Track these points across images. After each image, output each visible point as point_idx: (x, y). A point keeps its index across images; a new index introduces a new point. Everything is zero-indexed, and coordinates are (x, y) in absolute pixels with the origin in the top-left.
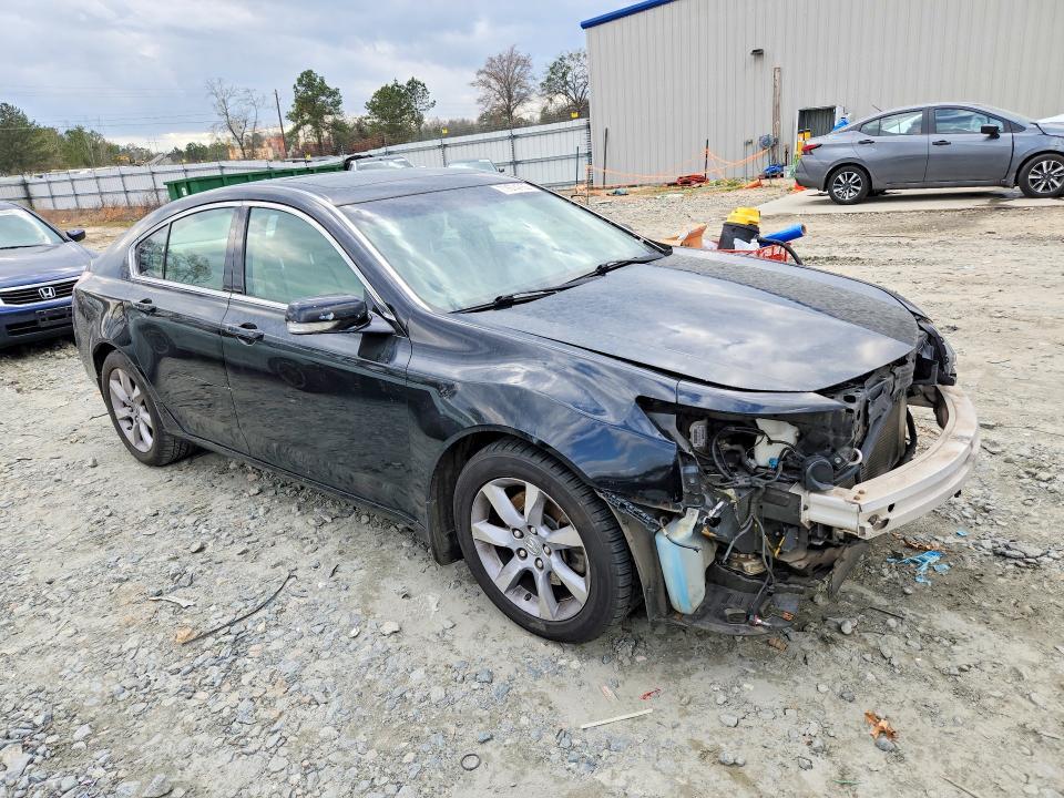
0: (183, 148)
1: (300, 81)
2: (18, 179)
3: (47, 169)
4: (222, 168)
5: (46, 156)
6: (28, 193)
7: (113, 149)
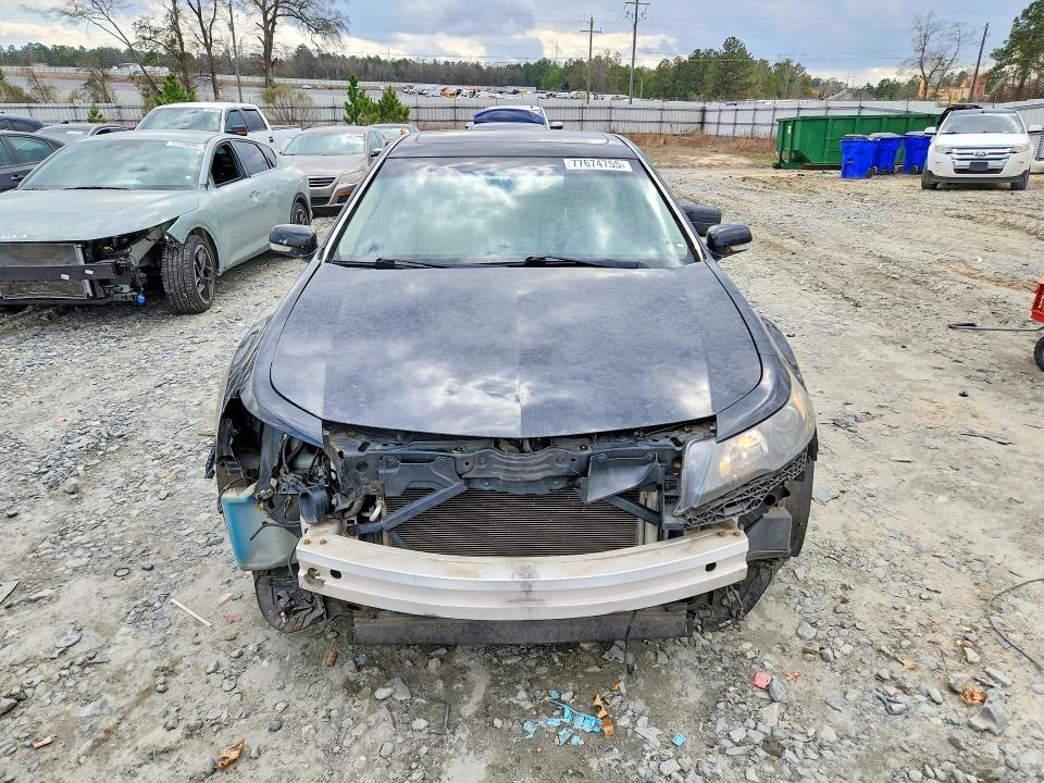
0: (875, 85)
1: (1025, 13)
2: (701, 105)
3: (742, 97)
4: (861, 108)
5: (749, 85)
6: (703, 118)
7: (807, 82)
